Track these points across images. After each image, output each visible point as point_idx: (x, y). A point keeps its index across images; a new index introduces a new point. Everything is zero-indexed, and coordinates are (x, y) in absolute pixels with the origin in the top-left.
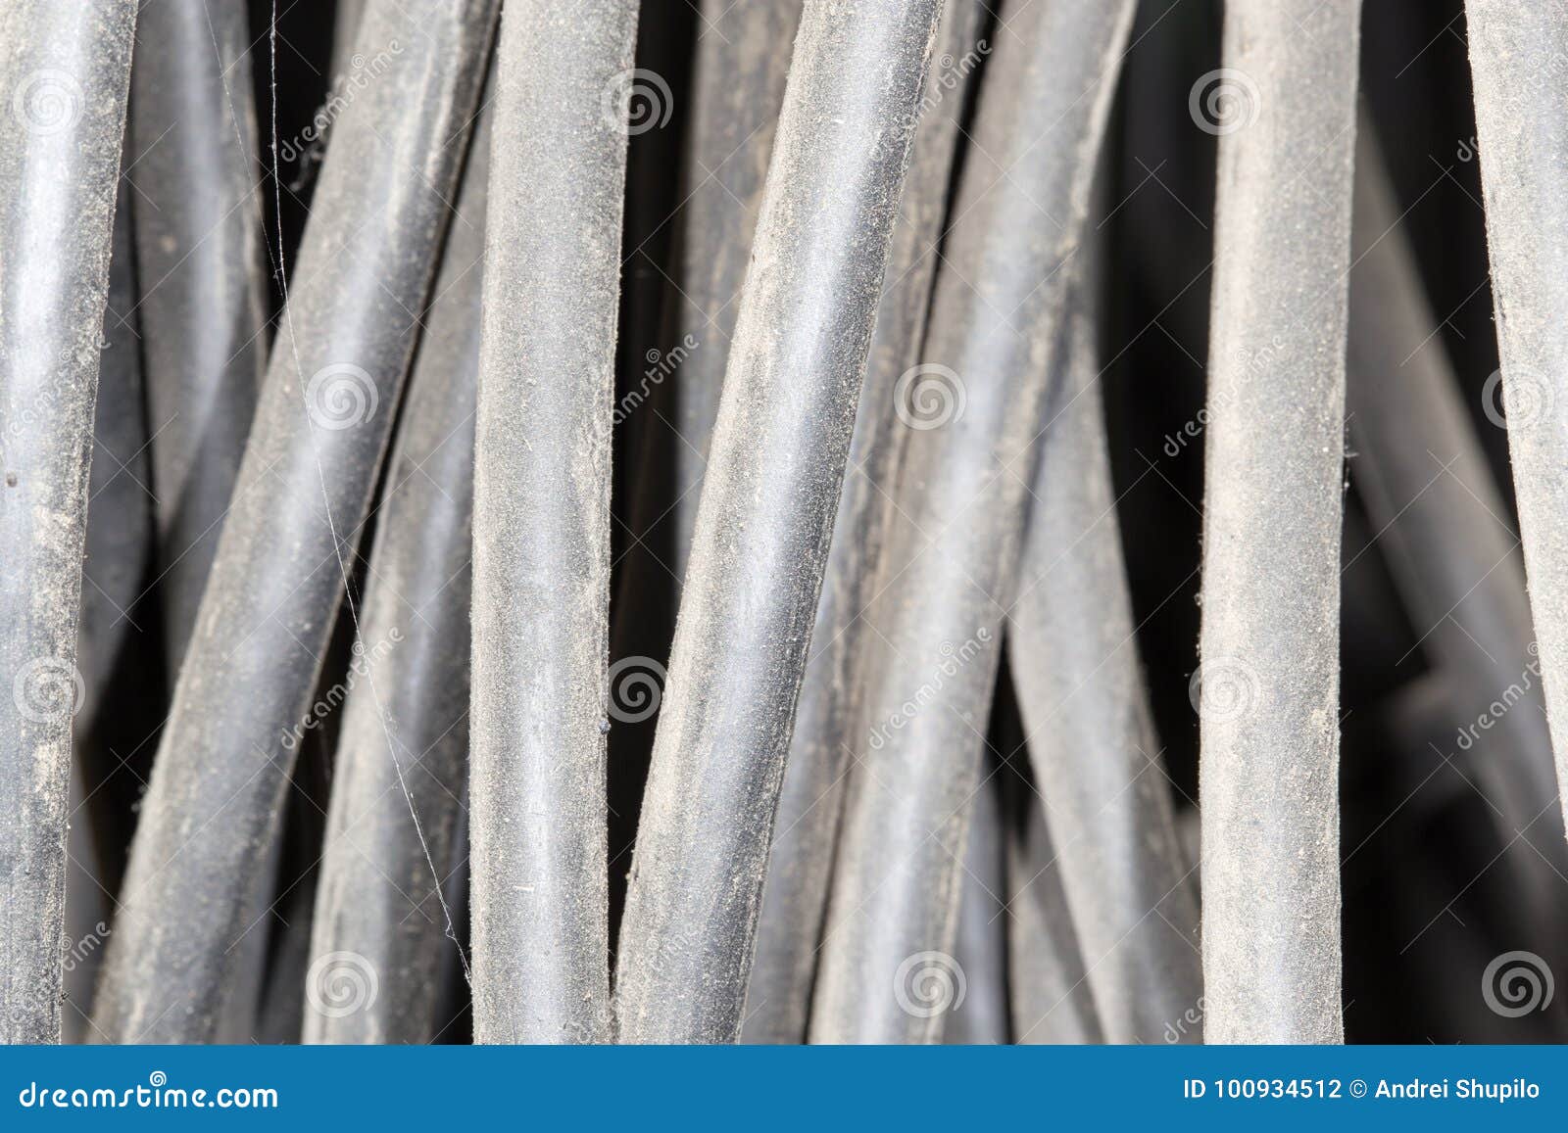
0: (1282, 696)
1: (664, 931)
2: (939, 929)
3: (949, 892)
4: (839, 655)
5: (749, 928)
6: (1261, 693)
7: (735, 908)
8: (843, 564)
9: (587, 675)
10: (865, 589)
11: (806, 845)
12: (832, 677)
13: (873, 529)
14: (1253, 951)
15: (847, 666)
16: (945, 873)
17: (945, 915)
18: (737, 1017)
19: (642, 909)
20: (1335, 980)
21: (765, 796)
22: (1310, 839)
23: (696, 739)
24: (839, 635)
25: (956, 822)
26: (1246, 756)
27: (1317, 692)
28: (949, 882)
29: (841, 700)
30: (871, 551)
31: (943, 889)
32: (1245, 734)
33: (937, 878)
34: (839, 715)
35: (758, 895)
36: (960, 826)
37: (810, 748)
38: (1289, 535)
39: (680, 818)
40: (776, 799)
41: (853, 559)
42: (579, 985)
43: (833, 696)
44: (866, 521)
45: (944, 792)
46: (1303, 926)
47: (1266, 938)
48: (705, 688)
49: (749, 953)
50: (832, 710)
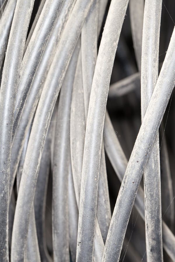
0: (111, 39)
1: (30, 53)
2: (65, 67)
3: (67, 63)
4: (60, 31)
5: (41, 55)
6: (109, 39)
7: (39, 52)
8: (62, 20)
9: (27, 20)
10: (65, 24)
11: (51, 54)
12: (58, 33)
13: (67, 17)
14: (101, 69)
15: (60, 33)
16: (67, 60)
17: (66, 66)
18: (37, 66)
19: (28, 50)
20: (110, 74)
21: (46, 39)
22: (111, 57)
23: (39, 30)
24: (60, 29)
25: (70, 54)
26: (105, 46)
27: (115, 40)
28: (68, 62)
29: (59, 37)
30: (66, 20)
31: (67, 62)
32: (105, 43)
33: (66, 61)
34: (58, 39)
35: (43, 52)
36: (70, 55)
37: (54, 42)
38: (116, 21)
39: (35, 40)
40: (47, 40)
41: (64, 20)
42: (18, 57)
43: (58, 36)
44: (66, 16)
45: (69, 50)
46: (108, 67)
47: (103, 68)
48: (41, 24)
49: (40, 59)
50: (57, 38)
